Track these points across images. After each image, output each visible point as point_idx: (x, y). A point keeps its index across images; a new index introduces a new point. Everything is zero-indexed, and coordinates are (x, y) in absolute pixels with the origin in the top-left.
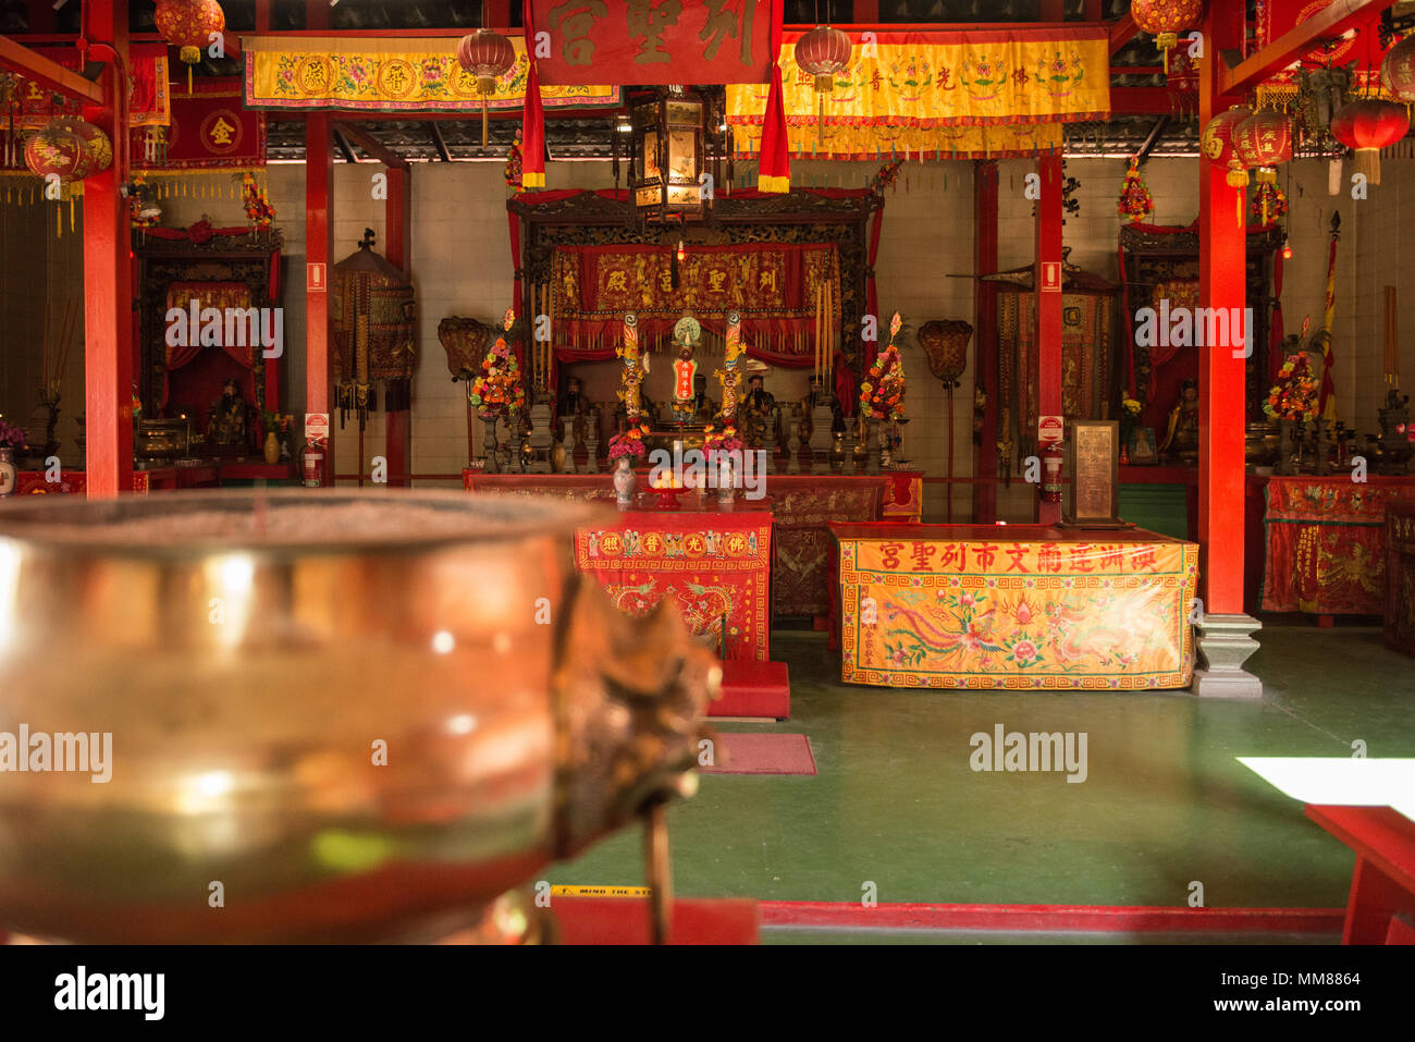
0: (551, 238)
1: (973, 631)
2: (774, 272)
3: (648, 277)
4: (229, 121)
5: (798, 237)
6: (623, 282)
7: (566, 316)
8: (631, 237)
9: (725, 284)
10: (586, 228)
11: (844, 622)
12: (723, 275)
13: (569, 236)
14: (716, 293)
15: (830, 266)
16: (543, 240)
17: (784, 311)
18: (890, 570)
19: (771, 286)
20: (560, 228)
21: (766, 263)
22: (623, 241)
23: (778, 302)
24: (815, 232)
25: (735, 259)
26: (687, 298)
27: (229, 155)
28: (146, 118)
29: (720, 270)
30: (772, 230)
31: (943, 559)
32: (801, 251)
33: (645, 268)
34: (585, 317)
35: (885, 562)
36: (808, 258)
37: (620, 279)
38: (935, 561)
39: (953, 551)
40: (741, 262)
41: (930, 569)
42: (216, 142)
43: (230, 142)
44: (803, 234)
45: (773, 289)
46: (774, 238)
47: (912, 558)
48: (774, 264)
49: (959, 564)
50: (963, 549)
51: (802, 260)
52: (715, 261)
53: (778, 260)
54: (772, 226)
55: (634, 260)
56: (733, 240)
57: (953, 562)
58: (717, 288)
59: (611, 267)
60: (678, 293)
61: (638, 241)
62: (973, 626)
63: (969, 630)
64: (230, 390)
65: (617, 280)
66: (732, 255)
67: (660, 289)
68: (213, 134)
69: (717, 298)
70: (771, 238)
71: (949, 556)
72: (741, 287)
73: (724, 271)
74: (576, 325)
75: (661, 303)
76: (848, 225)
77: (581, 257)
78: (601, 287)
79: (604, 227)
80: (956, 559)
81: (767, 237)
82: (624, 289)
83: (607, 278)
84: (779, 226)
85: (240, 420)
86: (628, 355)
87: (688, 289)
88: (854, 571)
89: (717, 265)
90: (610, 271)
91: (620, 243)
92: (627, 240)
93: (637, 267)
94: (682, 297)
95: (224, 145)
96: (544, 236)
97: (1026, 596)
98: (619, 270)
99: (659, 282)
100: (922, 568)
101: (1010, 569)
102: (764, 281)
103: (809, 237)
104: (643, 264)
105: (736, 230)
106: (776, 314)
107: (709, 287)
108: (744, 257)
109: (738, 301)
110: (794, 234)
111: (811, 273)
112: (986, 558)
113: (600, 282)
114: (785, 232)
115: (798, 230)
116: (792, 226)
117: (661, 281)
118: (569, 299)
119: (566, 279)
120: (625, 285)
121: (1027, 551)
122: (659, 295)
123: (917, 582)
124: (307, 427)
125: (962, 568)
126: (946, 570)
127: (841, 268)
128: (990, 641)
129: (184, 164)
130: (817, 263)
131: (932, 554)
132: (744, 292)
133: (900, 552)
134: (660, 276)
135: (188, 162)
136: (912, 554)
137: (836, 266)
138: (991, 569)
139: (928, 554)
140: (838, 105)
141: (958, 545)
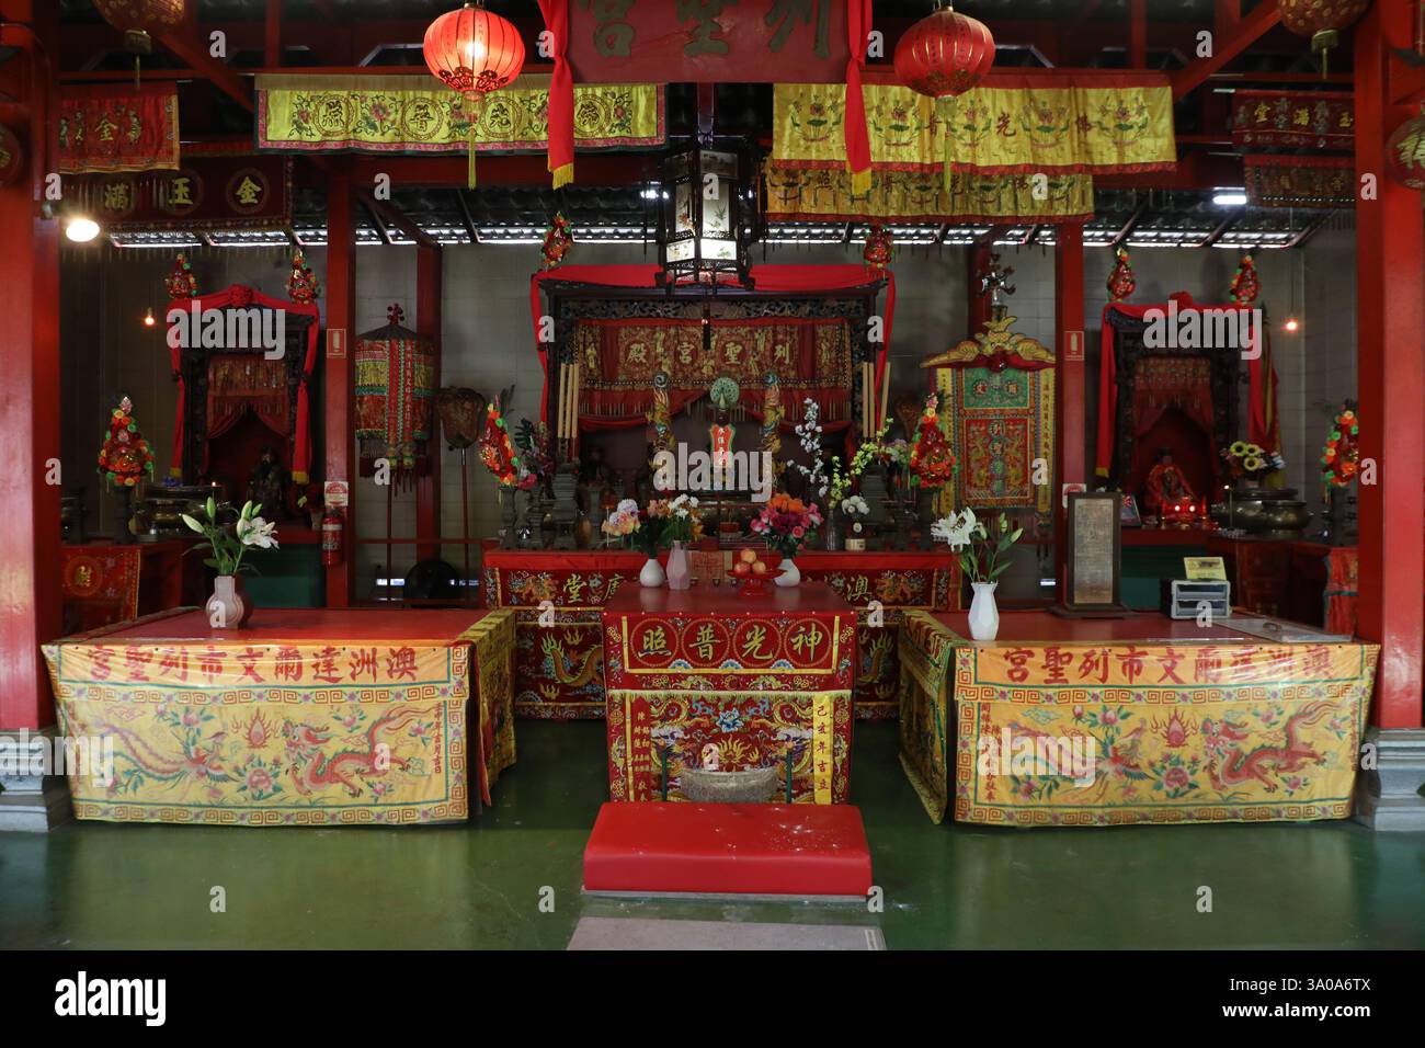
0: (574, 311)
1: (1116, 755)
2: (788, 345)
3: (667, 349)
4: (255, 181)
5: (811, 312)
6: (643, 354)
7: (588, 386)
8: (651, 311)
9: (742, 356)
10: (607, 301)
11: (959, 748)
12: (740, 348)
13: (591, 309)
14: (731, 365)
15: (840, 340)
16: (567, 314)
17: (798, 381)
18: (1018, 683)
19: (785, 358)
20: (583, 301)
21: (780, 337)
22: (642, 314)
23: (792, 374)
24: (827, 307)
25: (751, 332)
26: (704, 370)
27: (256, 214)
28: (154, 162)
29: (736, 343)
30: (786, 305)
31: (1080, 670)
32: (813, 325)
33: (665, 341)
34: (605, 388)
35: (1010, 673)
36: (820, 331)
37: (640, 351)
38: (1071, 671)
39: (1094, 658)
40: (757, 336)
41: (1066, 681)
42: (242, 201)
43: (256, 201)
44: (815, 309)
45: (787, 361)
46: (787, 312)
47: (1044, 667)
48: (788, 338)
49: (1100, 673)
50: (1105, 655)
51: (814, 333)
52: (731, 335)
53: (791, 333)
54: (785, 301)
55: (654, 333)
56: (749, 315)
57: (1093, 671)
58: (733, 360)
59: (631, 339)
60: (696, 365)
61: (658, 314)
62: (1115, 749)
63: (1111, 755)
64: (267, 458)
65: (637, 352)
66: (748, 328)
67: (679, 361)
68: (238, 193)
69: (734, 369)
70: (785, 312)
71: (1088, 664)
72: (756, 359)
73: (741, 344)
74: (597, 396)
75: (680, 375)
76: (858, 301)
77: (603, 329)
78: (622, 360)
79: (626, 301)
80: (1097, 669)
81: (782, 311)
82: (644, 361)
83: (628, 349)
84: (792, 301)
85: (277, 485)
86: (658, 419)
87: (705, 362)
88: (972, 685)
89: (733, 338)
90: (631, 343)
91: (640, 317)
92: (647, 313)
93: (657, 340)
94: (700, 368)
95: (249, 205)
96: (568, 309)
97: (1179, 713)
98: (639, 342)
99: (677, 354)
100: (1055, 681)
101: (1161, 680)
102: (779, 354)
103: (821, 312)
104: (663, 336)
105: (752, 305)
106: (790, 385)
107: (726, 359)
108: (760, 331)
109: (754, 373)
110: (806, 309)
111: (824, 347)
112: (1132, 667)
113: (621, 354)
114: (798, 306)
115: (811, 305)
116: (804, 301)
117: (679, 354)
118: (591, 371)
119: (589, 351)
120: (645, 357)
121: (1182, 656)
122: (678, 367)
123: (1049, 698)
124: (327, 496)
125: (1104, 679)
126: (1085, 681)
127: (851, 341)
128: (1137, 766)
129: (209, 225)
130: (829, 337)
131: (1068, 662)
132: (759, 364)
133: (1029, 660)
134: (679, 349)
135: (213, 223)
136: (1044, 662)
137: (847, 340)
138: (1137, 680)
139: (1063, 663)
140: (893, 150)
141: (1099, 651)
